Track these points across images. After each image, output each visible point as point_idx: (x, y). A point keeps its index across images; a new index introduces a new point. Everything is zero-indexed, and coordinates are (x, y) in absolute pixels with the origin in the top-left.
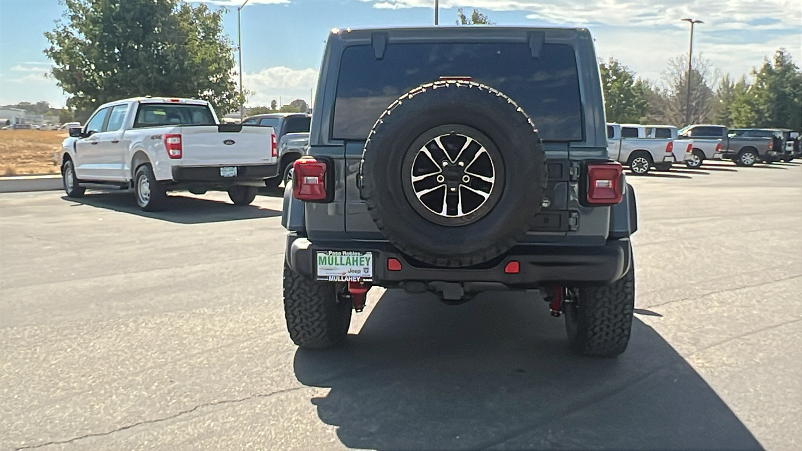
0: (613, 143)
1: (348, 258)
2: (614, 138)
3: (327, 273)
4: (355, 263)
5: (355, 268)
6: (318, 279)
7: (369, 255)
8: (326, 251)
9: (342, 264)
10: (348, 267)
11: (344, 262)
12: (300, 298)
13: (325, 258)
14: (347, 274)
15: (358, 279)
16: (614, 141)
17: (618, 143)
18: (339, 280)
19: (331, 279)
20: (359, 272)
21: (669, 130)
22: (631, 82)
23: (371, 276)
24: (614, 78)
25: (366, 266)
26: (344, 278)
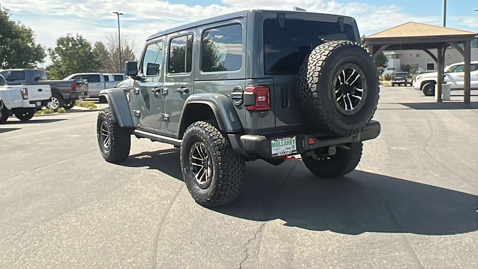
0: (100, 85)
1: (285, 141)
2: (101, 82)
3: (276, 152)
4: (288, 144)
5: (288, 146)
6: (273, 156)
7: (294, 138)
8: (275, 139)
9: (282, 146)
10: (285, 147)
11: (283, 144)
12: (232, 173)
13: (275, 143)
14: (285, 151)
15: (291, 152)
16: (101, 84)
17: (104, 84)
18: (283, 155)
19: (279, 155)
20: (290, 148)
21: (122, 76)
22: (90, 49)
23: (296, 149)
24: (80, 46)
25: (293, 145)
26: (285, 153)
